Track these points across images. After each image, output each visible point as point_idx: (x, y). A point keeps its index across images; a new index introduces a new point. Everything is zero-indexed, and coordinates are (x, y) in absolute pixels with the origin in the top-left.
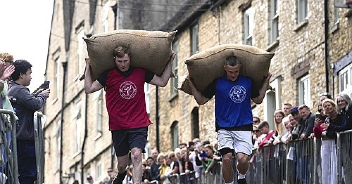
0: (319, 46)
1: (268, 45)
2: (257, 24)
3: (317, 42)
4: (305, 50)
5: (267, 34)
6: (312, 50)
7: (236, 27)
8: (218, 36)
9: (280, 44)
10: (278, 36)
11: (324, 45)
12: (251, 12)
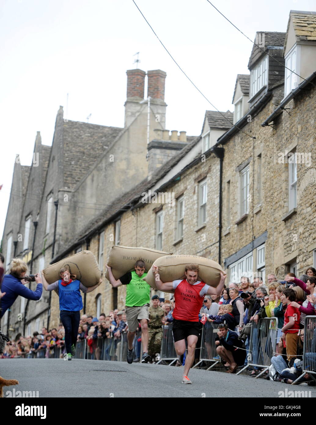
0: (214, 244)
1: (175, 240)
2: (166, 224)
3: (212, 242)
4: (203, 247)
5: (174, 232)
6: (208, 247)
7: (150, 225)
8: (135, 230)
9: (184, 241)
10: (182, 234)
11: (218, 244)
12: (162, 214)
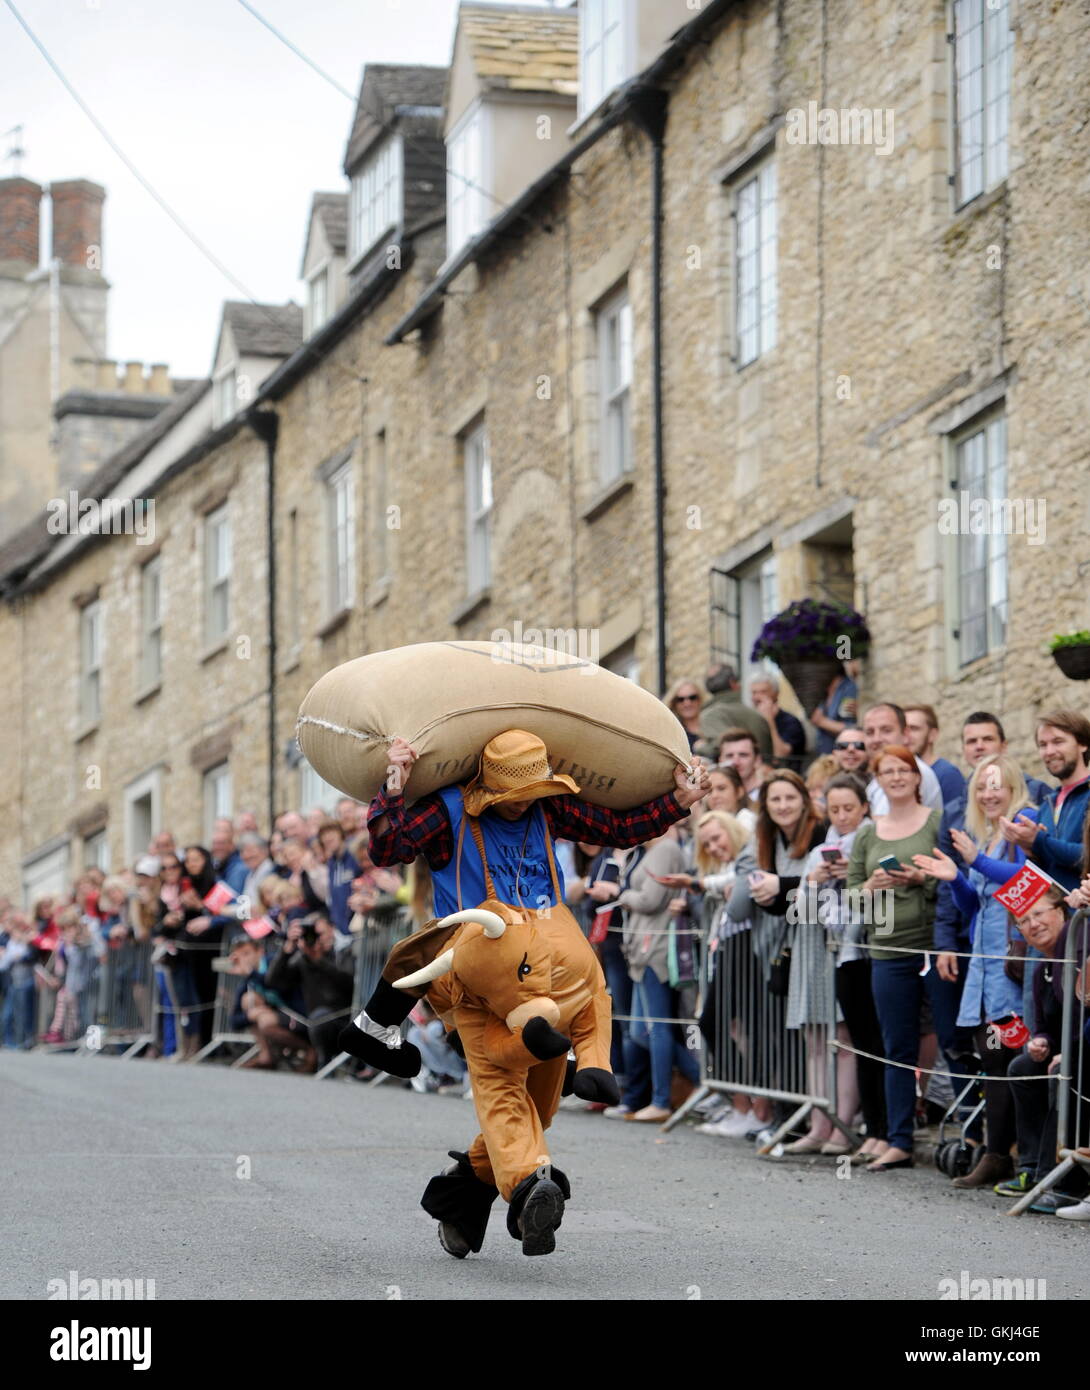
0: (252, 700)
1: (139, 689)
2: (114, 639)
3: (248, 691)
4: (221, 707)
5: (135, 665)
6: (237, 707)
7: (64, 645)
8: (20, 662)
9: (163, 691)
12: (98, 613)
